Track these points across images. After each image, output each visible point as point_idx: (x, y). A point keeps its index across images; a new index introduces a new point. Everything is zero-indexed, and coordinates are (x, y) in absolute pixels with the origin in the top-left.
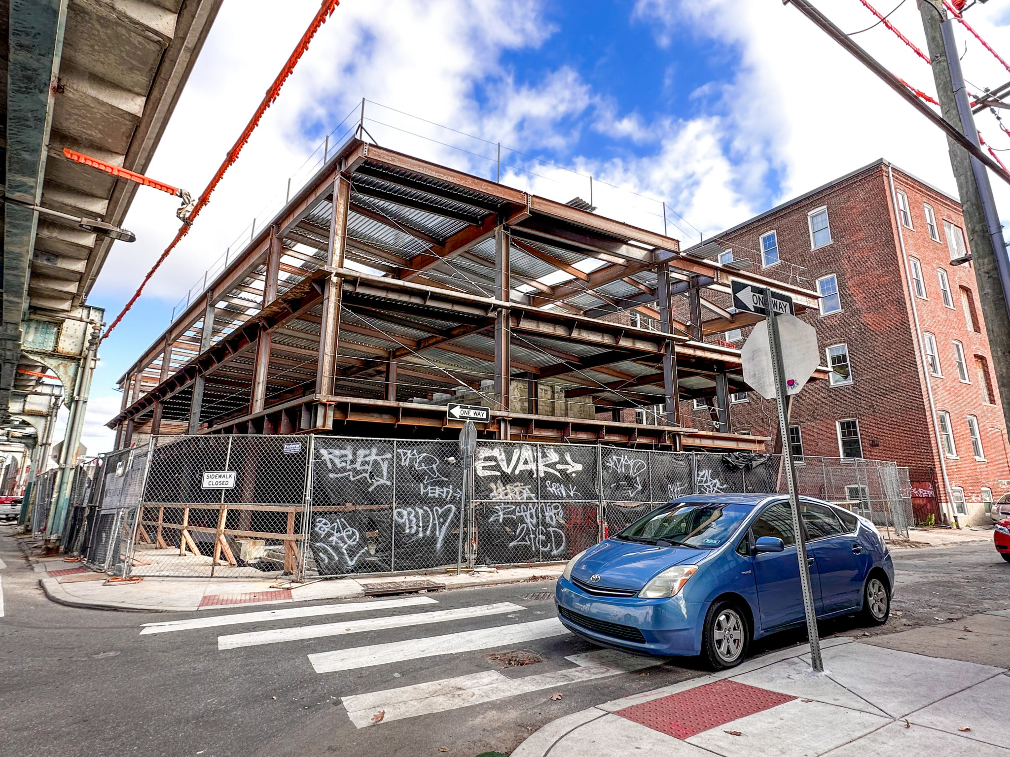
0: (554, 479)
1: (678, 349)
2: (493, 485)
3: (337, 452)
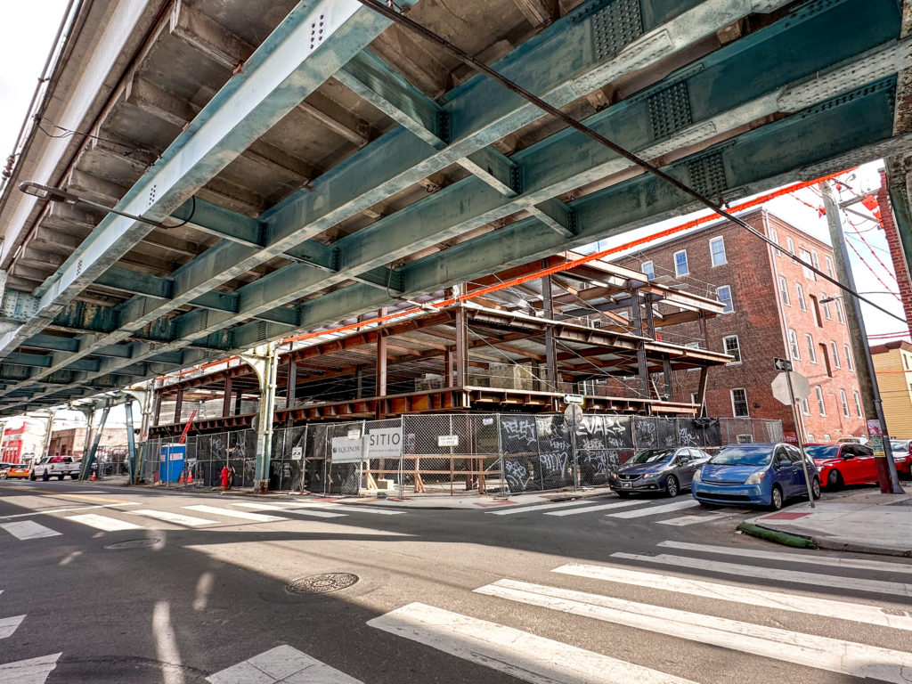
0: (613, 437)
1: (646, 347)
2: (584, 441)
3: (510, 423)
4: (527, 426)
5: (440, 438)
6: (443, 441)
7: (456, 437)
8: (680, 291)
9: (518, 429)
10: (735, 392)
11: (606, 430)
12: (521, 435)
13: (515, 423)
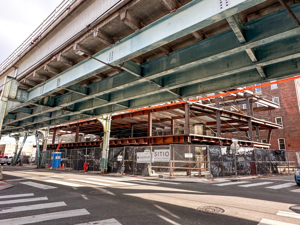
0: (248, 156)
1: (252, 121)
2: (238, 157)
3: (212, 149)
4: (218, 151)
5: (185, 154)
6: (187, 155)
7: (192, 154)
8: (263, 99)
9: (215, 152)
10: (280, 140)
11: (246, 153)
12: (216, 154)
13: (214, 149)
